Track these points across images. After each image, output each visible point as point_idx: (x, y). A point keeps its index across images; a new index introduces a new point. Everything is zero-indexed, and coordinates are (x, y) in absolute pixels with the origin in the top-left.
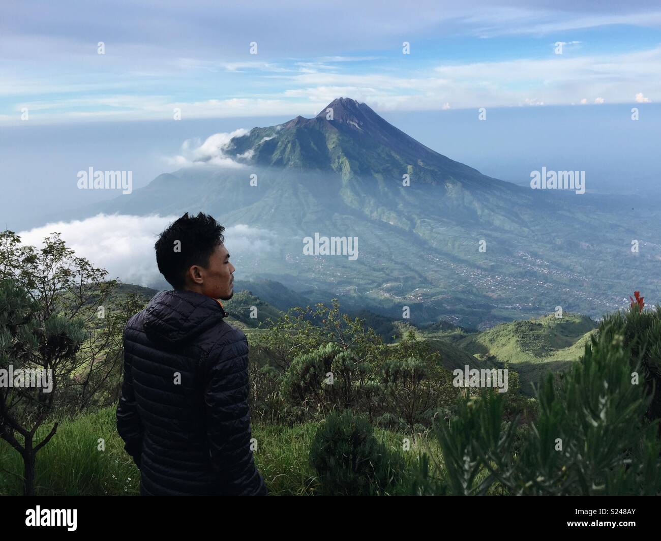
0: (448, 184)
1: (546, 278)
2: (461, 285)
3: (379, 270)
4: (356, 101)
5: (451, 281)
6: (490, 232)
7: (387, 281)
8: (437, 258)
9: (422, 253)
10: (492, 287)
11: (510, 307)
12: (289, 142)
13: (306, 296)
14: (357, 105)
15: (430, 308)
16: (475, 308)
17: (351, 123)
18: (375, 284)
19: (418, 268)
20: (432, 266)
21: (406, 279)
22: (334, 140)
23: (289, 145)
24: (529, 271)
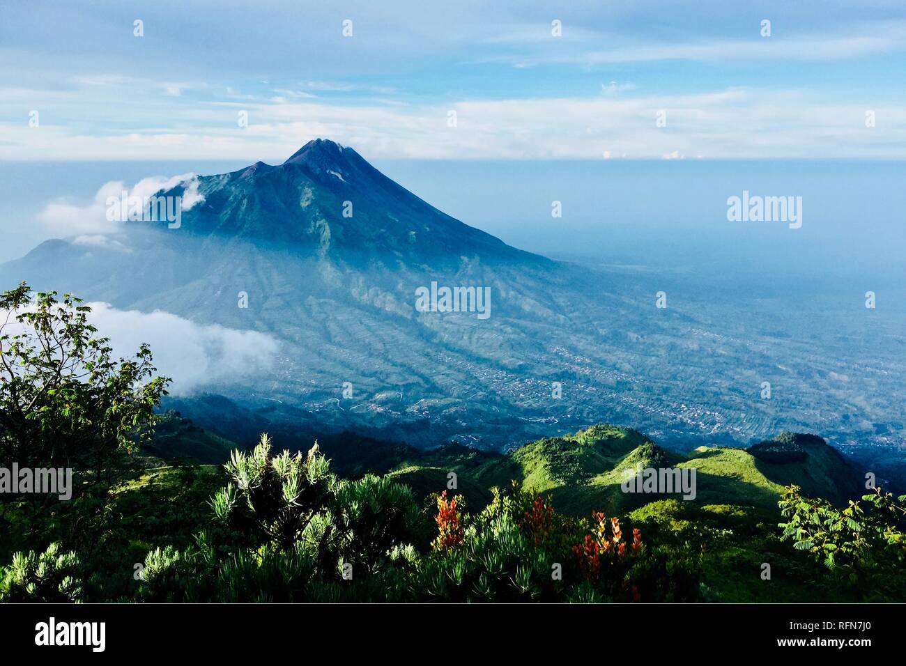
0: (462, 257)
1: (587, 381)
2: (481, 393)
3: (371, 376)
4: (339, 144)
5: (468, 387)
6: (516, 321)
7: (381, 390)
8: (448, 356)
9: (429, 350)
10: (521, 395)
11: (544, 420)
12: (244, 197)
14: (340, 149)
15: (439, 426)
16: (498, 424)
17: (332, 172)
18: (365, 395)
19: (425, 371)
20: (442, 368)
21: (408, 387)
22: (309, 195)
23: (245, 201)
24: (567, 371)
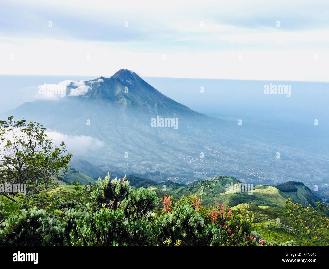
0: (174, 113)
1: (218, 159)
2: (179, 163)
3: (140, 155)
4: (131, 71)
5: (174, 160)
6: (193, 137)
7: (143, 160)
8: (168, 149)
9: (161, 147)
10: (194, 164)
11: (202, 173)
12: (96, 89)
13: (101, 168)
14: (131, 73)
15: (164, 174)
16: (185, 174)
17: (128, 81)
18: (137, 162)
19: (159, 154)
20: (165, 153)
21: (153, 160)
22: (119, 89)
23: (96, 91)
24: (211, 156)
